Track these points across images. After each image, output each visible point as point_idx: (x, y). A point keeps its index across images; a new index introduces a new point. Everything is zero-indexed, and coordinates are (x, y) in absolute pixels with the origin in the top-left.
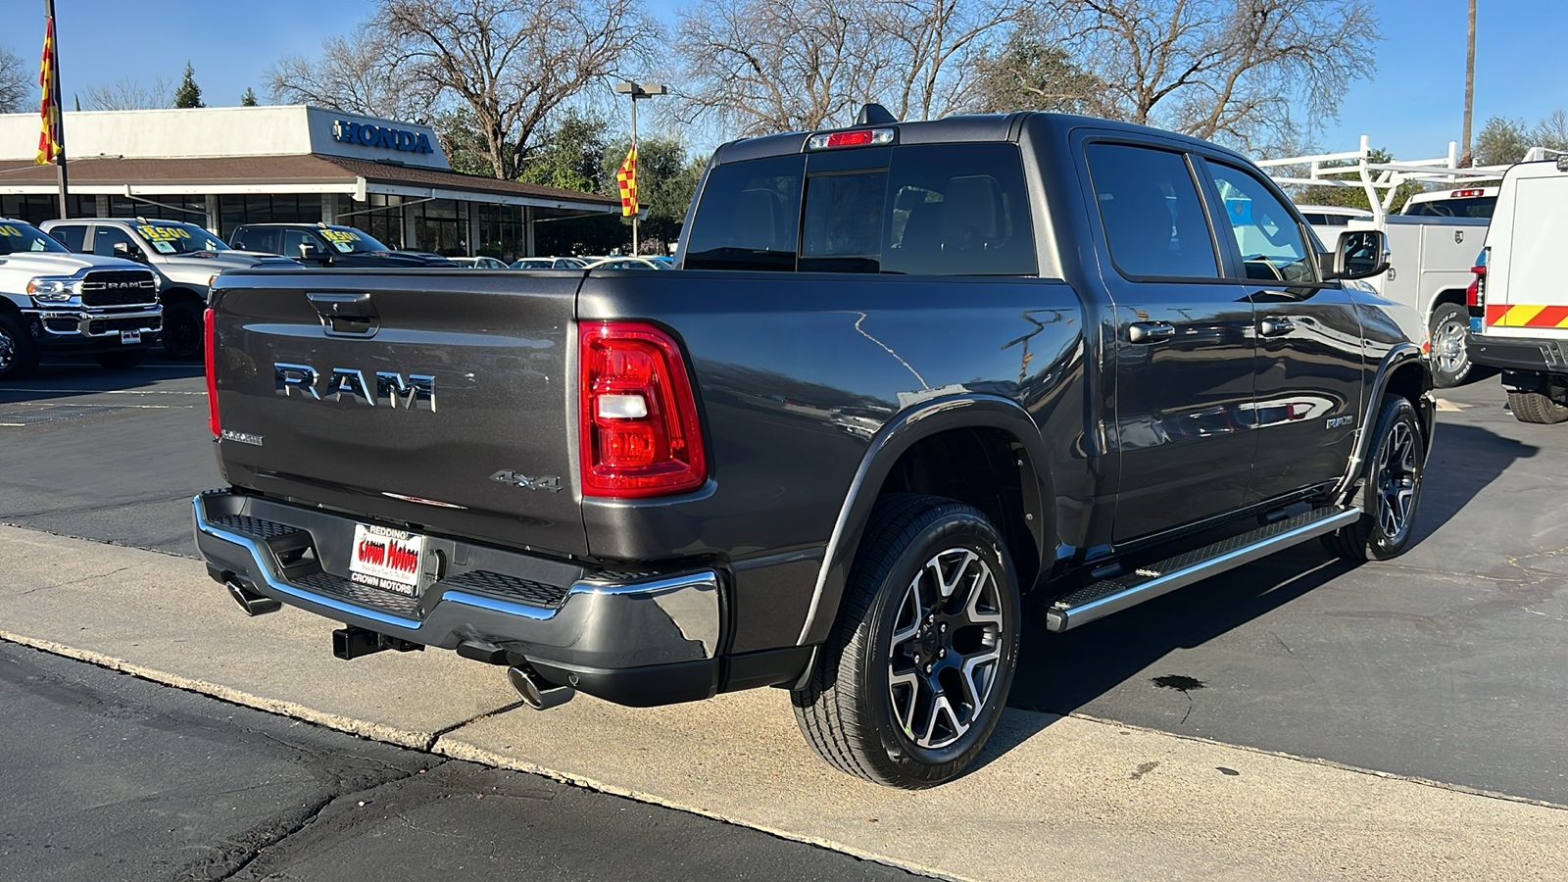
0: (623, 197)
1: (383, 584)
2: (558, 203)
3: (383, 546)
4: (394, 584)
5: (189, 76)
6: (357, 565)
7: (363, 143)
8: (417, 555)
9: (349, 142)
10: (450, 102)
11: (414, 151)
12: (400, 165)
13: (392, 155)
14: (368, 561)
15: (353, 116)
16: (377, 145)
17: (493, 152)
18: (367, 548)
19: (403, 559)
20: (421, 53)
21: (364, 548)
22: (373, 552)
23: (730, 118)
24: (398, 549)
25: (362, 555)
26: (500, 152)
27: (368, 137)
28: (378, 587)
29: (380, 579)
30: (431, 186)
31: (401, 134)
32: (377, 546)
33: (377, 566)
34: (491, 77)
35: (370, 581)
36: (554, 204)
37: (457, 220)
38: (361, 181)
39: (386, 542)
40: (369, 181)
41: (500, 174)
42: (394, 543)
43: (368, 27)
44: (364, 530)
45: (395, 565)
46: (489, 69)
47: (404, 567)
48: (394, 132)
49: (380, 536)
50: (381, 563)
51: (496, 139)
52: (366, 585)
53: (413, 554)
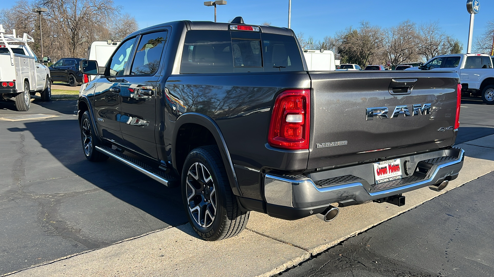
1: (390, 179)
3: (386, 167)
4: (394, 177)
6: (378, 178)
8: (399, 165)
14: (381, 175)
18: (379, 170)
19: (394, 168)
21: (378, 171)
22: (383, 171)
24: (392, 166)
25: (378, 174)
28: (389, 181)
29: (389, 178)
32: (384, 168)
33: (385, 175)
35: (385, 180)
39: (387, 165)
42: (390, 165)
44: (378, 165)
45: (392, 171)
47: (395, 171)
49: (384, 164)
50: (387, 173)
52: (385, 182)
53: (397, 166)
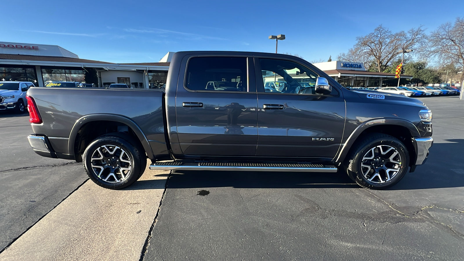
0: (396, 74)
2: (387, 76)
5: (330, 58)
7: (347, 67)
9: (344, 67)
10: (372, 58)
11: (358, 68)
12: (354, 70)
13: (353, 69)
15: (348, 62)
16: (350, 67)
17: (379, 67)
20: (366, 49)
23: (443, 55)
26: (380, 67)
27: (348, 65)
30: (355, 74)
31: (355, 65)
34: (381, 52)
36: (385, 77)
37: (364, 80)
38: (340, 74)
40: (341, 74)
41: (380, 71)
43: (355, 45)
46: (381, 50)
48: (354, 64)
51: (380, 64)
